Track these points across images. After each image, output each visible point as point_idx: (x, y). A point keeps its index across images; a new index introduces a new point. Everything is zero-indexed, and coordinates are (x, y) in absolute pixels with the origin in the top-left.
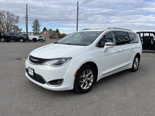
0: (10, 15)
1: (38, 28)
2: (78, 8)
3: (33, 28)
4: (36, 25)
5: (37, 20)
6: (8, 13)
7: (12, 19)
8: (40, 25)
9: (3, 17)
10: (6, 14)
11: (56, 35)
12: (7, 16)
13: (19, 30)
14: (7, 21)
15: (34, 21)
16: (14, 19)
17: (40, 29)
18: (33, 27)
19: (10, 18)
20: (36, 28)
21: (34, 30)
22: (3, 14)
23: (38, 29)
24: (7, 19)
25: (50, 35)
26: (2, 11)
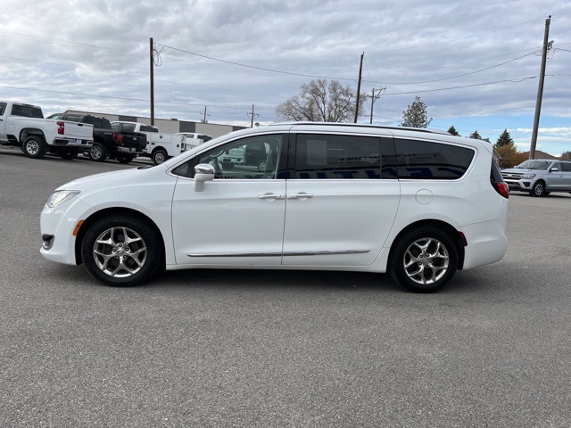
0: (338, 91)
2: (547, 45)
4: (415, 120)
5: (421, 104)
6: (334, 86)
7: (345, 104)
8: (428, 120)
9: (320, 99)
10: (327, 91)
12: (330, 96)
14: (330, 112)
15: (411, 105)
16: (348, 103)
19: (338, 102)
22: (321, 89)
24: (330, 105)
26: (320, 82)
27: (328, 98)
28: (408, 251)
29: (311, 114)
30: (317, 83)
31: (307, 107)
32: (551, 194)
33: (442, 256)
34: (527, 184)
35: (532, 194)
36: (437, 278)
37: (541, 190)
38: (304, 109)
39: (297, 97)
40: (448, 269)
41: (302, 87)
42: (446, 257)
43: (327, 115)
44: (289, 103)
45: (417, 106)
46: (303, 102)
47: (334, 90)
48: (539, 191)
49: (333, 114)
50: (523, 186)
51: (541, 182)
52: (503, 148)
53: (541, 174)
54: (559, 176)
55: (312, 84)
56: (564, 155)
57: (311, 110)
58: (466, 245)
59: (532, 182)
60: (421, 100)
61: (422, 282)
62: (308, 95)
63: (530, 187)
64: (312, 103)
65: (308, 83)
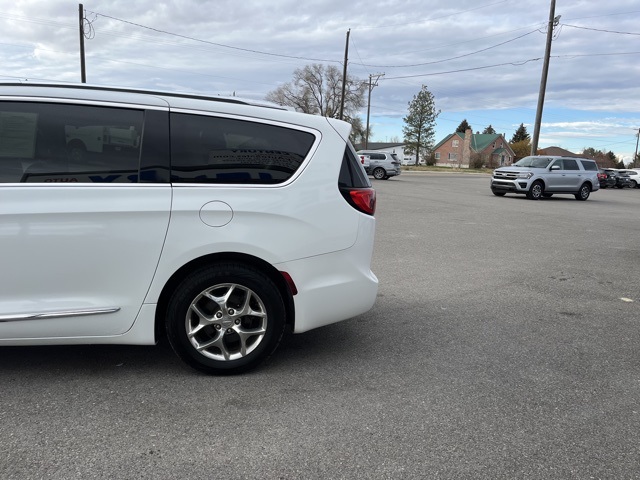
1: (426, 126)
2: (553, 21)
3: (406, 125)
4: (421, 111)
5: (428, 93)
6: (332, 72)
8: (437, 112)
9: (316, 88)
10: (324, 78)
11: (504, 153)
12: (327, 84)
13: (362, 135)
14: (327, 102)
15: (417, 95)
16: (348, 92)
17: (434, 129)
18: (410, 120)
20: (420, 126)
21: (409, 135)
22: (318, 76)
23: (427, 130)
24: (328, 93)
25: (476, 151)
26: (315, 67)
27: (325, 86)
28: (193, 306)
29: (306, 104)
30: (312, 69)
31: (301, 96)
32: (554, 195)
33: (254, 313)
34: (523, 185)
35: (529, 196)
36: (249, 350)
37: (540, 191)
38: (299, 99)
39: (290, 84)
40: (266, 334)
41: (296, 73)
42: (263, 313)
43: (324, 106)
44: (280, 92)
45: (424, 97)
46: (297, 90)
47: (332, 77)
48: (537, 193)
49: (331, 103)
50: (519, 187)
51: (540, 182)
52: (519, 144)
53: (540, 173)
54: (560, 176)
55: (307, 70)
56: (585, 152)
57: (306, 100)
58: (296, 292)
59: (529, 182)
60: (428, 90)
61: (221, 358)
62: (302, 82)
63: (527, 189)
64: (307, 92)
65: (302, 68)
